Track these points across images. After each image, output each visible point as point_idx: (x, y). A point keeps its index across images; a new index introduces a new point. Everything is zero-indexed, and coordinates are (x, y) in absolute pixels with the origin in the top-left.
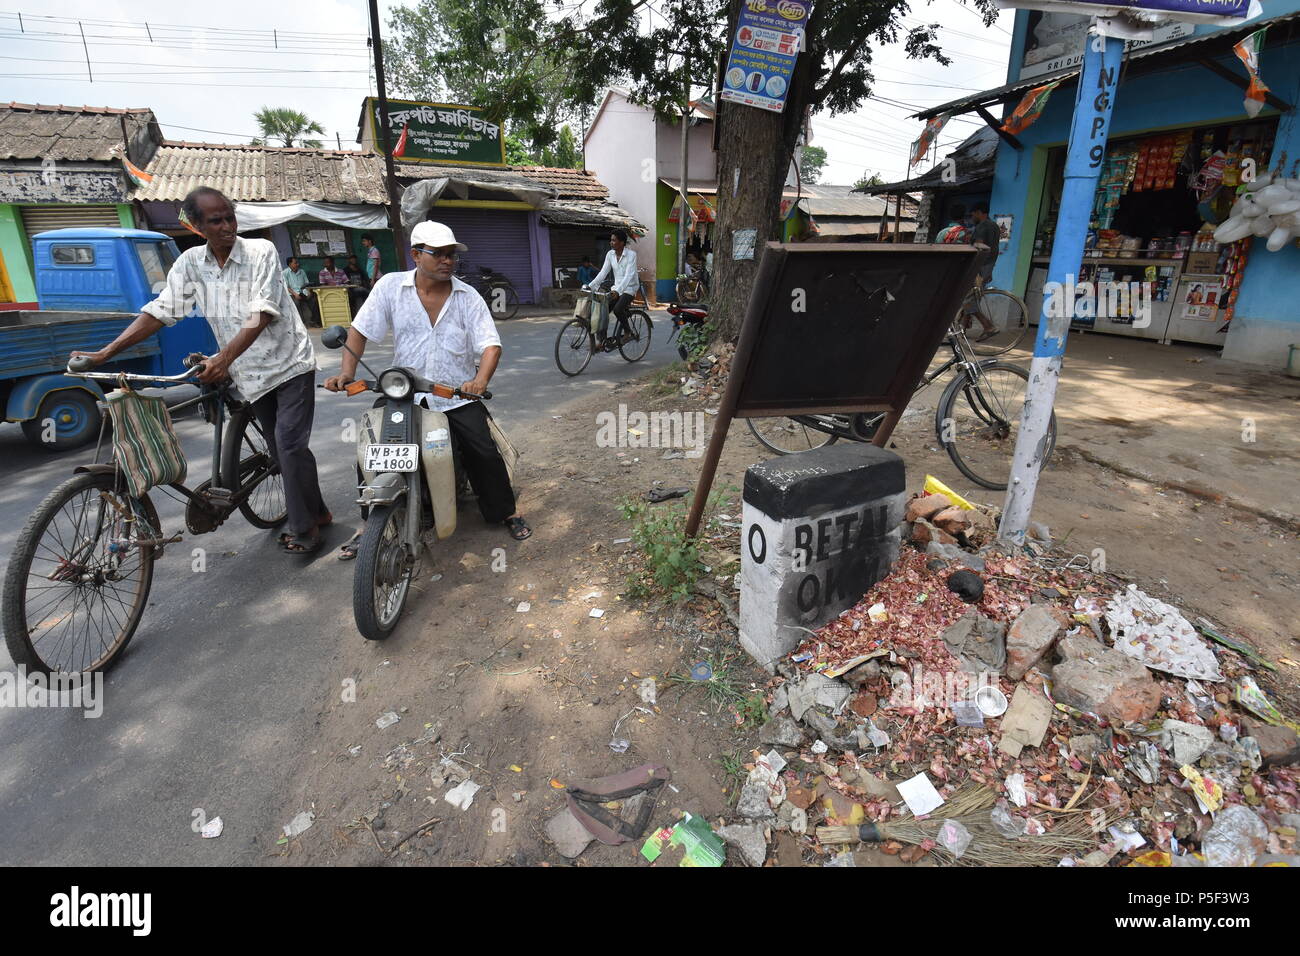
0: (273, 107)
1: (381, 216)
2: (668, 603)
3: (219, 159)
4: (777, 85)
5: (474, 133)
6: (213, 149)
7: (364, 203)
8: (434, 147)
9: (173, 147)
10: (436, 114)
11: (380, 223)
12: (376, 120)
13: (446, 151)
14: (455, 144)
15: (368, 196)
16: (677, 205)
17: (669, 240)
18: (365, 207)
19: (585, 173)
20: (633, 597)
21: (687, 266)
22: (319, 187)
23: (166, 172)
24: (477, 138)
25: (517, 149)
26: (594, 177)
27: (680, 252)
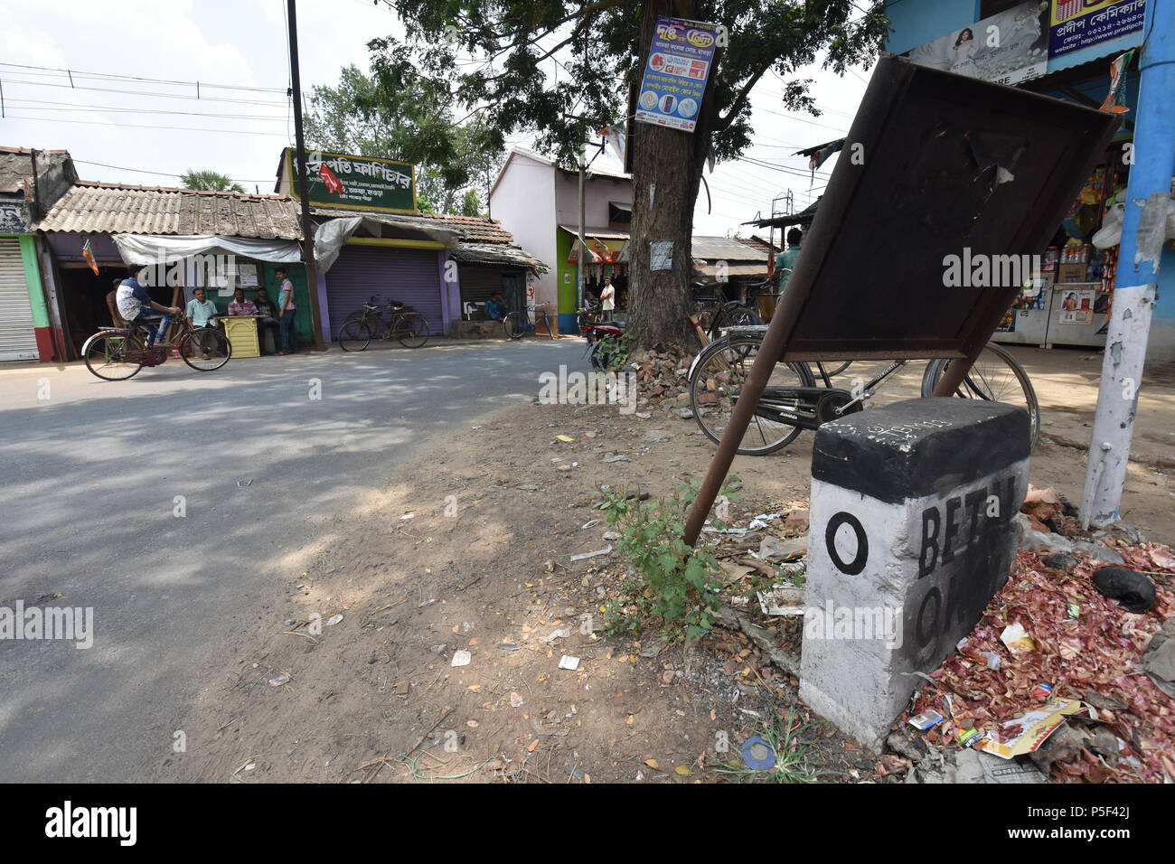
0: (198, 169)
1: (294, 250)
2: (672, 641)
3: (134, 198)
4: (689, 106)
5: (390, 183)
6: (129, 190)
7: (278, 238)
8: (349, 194)
9: (87, 187)
10: (352, 165)
11: (294, 257)
12: (294, 168)
13: (360, 198)
14: (370, 192)
15: (282, 232)
16: (576, 247)
17: (568, 279)
18: (278, 242)
19: (491, 221)
20: (617, 634)
21: (586, 301)
22: (233, 224)
23: (76, 207)
24: (392, 187)
25: (426, 207)
26: (499, 225)
27: (580, 288)
